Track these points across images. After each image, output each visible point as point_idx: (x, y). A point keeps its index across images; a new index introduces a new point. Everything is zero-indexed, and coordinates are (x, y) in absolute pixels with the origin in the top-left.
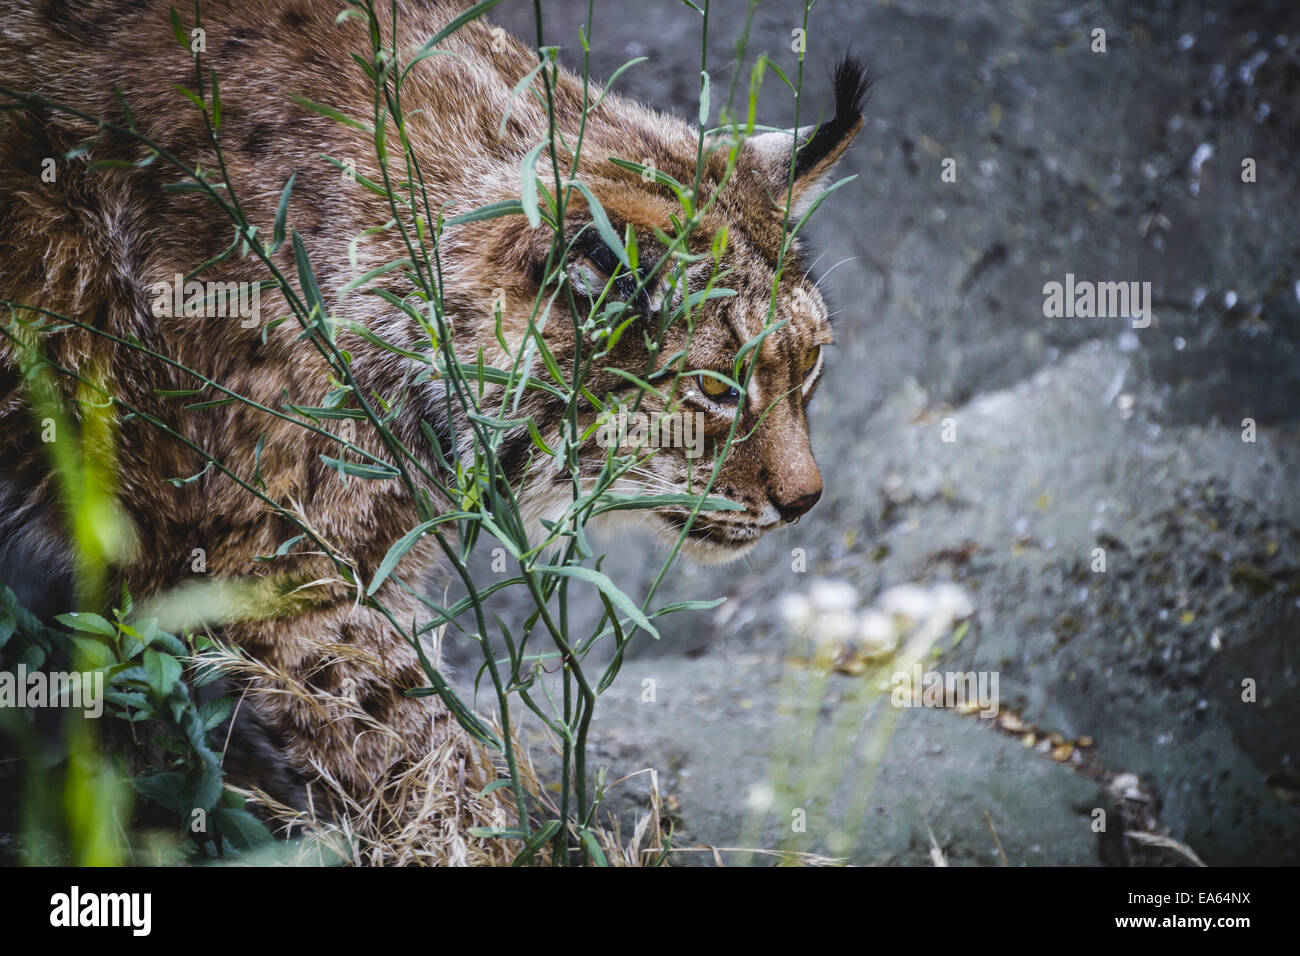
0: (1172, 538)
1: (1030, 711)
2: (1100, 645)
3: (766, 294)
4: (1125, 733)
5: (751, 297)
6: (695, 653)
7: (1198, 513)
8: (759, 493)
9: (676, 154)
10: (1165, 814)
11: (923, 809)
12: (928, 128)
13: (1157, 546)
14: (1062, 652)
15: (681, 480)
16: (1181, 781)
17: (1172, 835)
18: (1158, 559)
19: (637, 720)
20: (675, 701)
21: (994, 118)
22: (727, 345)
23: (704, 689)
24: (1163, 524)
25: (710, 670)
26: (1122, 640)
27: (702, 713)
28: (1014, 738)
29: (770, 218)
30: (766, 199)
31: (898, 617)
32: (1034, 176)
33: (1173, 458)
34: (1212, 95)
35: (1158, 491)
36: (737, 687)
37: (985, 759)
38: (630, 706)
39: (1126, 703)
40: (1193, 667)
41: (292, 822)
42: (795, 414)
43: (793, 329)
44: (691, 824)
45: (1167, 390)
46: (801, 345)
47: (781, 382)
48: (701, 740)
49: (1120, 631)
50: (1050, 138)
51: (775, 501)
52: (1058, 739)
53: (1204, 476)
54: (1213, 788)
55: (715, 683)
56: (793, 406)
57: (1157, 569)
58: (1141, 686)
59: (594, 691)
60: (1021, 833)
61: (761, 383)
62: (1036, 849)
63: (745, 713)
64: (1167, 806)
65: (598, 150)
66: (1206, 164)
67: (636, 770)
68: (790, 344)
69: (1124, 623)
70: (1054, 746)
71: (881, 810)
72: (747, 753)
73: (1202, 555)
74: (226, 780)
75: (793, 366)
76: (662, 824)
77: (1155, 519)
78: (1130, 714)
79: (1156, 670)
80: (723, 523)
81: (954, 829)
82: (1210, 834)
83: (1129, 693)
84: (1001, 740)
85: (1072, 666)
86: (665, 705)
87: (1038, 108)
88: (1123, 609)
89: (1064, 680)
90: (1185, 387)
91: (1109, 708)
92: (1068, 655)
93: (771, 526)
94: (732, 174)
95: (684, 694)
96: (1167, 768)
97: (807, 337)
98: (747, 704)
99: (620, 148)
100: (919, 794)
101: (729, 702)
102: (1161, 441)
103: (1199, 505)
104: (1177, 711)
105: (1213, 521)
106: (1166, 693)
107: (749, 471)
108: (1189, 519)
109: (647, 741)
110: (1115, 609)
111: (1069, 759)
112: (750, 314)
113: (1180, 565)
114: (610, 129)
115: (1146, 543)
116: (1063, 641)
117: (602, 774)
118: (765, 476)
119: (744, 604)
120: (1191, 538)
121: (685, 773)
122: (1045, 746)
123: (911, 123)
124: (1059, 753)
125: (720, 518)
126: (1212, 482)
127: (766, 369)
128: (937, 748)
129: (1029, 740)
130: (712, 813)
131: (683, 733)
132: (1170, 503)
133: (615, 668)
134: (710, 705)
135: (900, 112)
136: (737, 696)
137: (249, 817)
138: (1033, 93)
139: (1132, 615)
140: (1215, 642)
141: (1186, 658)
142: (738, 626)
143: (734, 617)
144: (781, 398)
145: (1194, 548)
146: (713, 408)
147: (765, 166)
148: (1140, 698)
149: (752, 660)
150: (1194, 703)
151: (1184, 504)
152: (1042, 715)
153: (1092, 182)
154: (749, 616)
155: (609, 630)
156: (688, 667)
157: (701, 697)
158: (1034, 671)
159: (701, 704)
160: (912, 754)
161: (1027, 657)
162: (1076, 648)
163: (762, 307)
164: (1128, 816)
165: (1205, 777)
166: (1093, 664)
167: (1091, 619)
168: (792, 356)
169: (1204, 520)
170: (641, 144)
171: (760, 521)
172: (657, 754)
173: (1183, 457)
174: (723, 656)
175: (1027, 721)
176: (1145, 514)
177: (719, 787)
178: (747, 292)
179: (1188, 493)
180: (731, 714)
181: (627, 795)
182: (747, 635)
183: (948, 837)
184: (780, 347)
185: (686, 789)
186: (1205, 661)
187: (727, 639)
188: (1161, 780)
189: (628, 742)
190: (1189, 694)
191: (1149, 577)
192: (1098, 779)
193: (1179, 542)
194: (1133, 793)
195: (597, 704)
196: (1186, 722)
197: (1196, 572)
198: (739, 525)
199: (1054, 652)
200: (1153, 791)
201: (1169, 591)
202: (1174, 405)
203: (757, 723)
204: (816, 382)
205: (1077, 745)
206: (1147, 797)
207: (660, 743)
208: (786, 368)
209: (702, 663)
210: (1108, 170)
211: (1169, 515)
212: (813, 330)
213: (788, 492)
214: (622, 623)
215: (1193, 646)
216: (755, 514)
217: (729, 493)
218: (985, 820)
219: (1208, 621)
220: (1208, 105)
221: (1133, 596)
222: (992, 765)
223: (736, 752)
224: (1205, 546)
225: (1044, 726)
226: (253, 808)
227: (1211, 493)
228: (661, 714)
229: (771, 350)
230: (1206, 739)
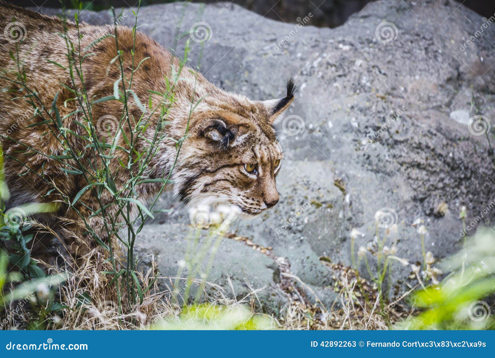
0: (294, 192)
1: (255, 240)
2: (274, 221)
3: (265, 144)
4: (280, 246)
5: (261, 144)
6: (162, 223)
7: (301, 185)
8: (261, 200)
9: (242, 104)
10: (291, 268)
11: (225, 267)
12: (228, 78)
13: (291, 194)
14: (264, 223)
15: (239, 195)
16: (296, 259)
17: (293, 274)
18: (290, 198)
19: (145, 241)
20: (156, 236)
21: (246, 75)
22: (253, 157)
23: (164, 233)
24: (292, 188)
25: (166, 228)
26: (280, 220)
27: (163, 239)
28: (250, 247)
29: (267, 123)
30: (267, 117)
31: (221, 213)
32: (257, 91)
33: (295, 169)
34: (306, 70)
35: (290, 179)
36: (173, 233)
37: (242, 253)
38: (143, 237)
39: (282, 237)
40: (300, 228)
41: (50, 269)
42: (272, 178)
43: (272, 154)
44: (161, 270)
45: (293, 151)
46: (274, 158)
47: (268, 169)
48: (163, 247)
49: (280, 218)
50: (261, 81)
51: (265, 202)
52: (262, 248)
53: (303, 175)
54: (304, 261)
55: (167, 231)
56: (271, 176)
57: (290, 201)
58: (286, 233)
59: (135, 234)
60: (252, 273)
61: (262, 169)
62: (256, 278)
63: (175, 240)
64: (292, 266)
65: (219, 101)
66: (304, 89)
67: (146, 255)
68: (271, 158)
69: (281, 215)
70: (261, 249)
71: (213, 267)
72: (176, 251)
73: (303, 197)
74: (32, 257)
75: (272, 164)
76: (155, 271)
77: (290, 186)
78: (282, 241)
79: (290, 228)
80: (251, 208)
81: (233, 272)
82: (304, 274)
83: (282, 235)
84: (247, 247)
85: (266, 227)
86: (154, 237)
87: (258, 72)
88: (280, 211)
89: (264, 231)
90: (298, 150)
91: (276, 239)
92: (265, 224)
93: (264, 209)
94: (258, 111)
95: (159, 234)
96: (292, 255)
97: (276, 157)
98: (176, 237)
99: (226, 101)
100: (224, 262)
101: (171, 237)
102: (291, 165)
103: (302, 183)
104: (295, 240)
105: (306, 187)
106: (292, 235)
107: (259, 194)
108: (298, 187)
109: (149, 247)
110: (278, 212)
111: (265, 253)
112: (260, 149)
113: (296, 200)
114: (224, 97)
115: (287, 193)
116: (264, 220)
117: (137, 256)
118: (263, 195)
119: (176, 209)
120: (299, 192)
121: (159, 256)
122: (259, 249)
123: (223, 76)
124: (263, 251)
125: (251, 206)
126: (305, 177)
127: (264, 165)
128: (229, 250)
129: (254, 247)
130: (166, 267)
131: (158, 245)
132: (294, 182)
133: (141, 227)
134: (166, 237)
135: (220, 73)
136: (174, 235)
137: (38, 267)
138: (257, 69)
139: (283, 213)
140: (306, 221)
141: (298, 225)
142: (174, 215)
143: (173, 213)
144: (268, 173)
145: (300, 195)
146: (249, 175)
147: (267, 109)
148: (285, 236)
149: (178, 225)
150: (300, 238)
151: (298, 183)
152: (258, 241)
153: (273, 93)
154: (177, 213)
155: (140, 217)
156: (160, 226)
157: (164, 235)
158: (255, 228)
159: (164, 237)
160: (222, 251)
161: (254, 225)
162: (267, 222)
163: (263, 147)
164: (281, 269)
165: (303, 258)
166: (272, 227)
167: (271, 214)
168: (271, 161)
169: (303, 187)
170: (233, 101)
171: (261, 208)
172: (151, 251)
173: (297, 169)
174: (170, 223)
175: (254, 242)
176: (287, 185)
177: (168, 260)
178: (260, 143)
179: (299, 180)
180: (172, 240)
181: (143, 262)
182: (176, 218)
183: (232, 274)
184: (268, 159)
185: (159, 260)
186: (303, 226)
187: (170, 219)
188: (290, 259)
189: (143, 247)
190: (298, 235)
191: (288, 203)
192: (273, 258)
193: (296, 193)
194: (283, 262)
195: (136, 237)
196: (297, 243)
197: (301, 201)
198: (255, 208)
199: (262, 223)
200: (288, 262)
201: (293, 207)
202: (295, 155)
203: (179, 242)
204: (278, 170)
205: (267, 249)
206: (287, 264)
207: (152, 248)
208: (270, 165)
209: (164, 225)
210: (278, 90)
211: (294, 186)
212: (278, 155)
213: (269, 200)
214: (143, 215)
215: (300, 222)
216: (260, 206)
217: (253, 199)
218: (242, 269)
219: (304, 215)
220: (305, 73)
221: (283, 208)
222: (244, 255)
223: (173, 250)
224: (304, 194)
225: (258, 244)
226: (38, 265)
227: (305, 180)
228: (152, 239)
229: (265, 159)
230: (303, 247)
